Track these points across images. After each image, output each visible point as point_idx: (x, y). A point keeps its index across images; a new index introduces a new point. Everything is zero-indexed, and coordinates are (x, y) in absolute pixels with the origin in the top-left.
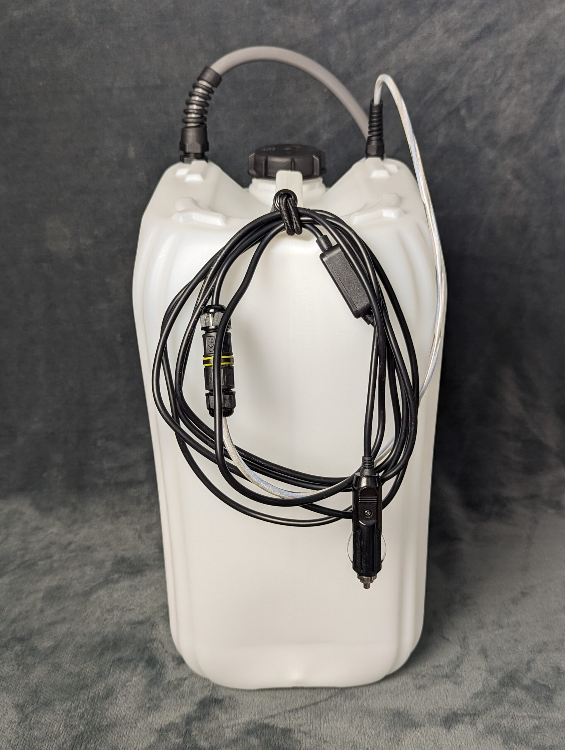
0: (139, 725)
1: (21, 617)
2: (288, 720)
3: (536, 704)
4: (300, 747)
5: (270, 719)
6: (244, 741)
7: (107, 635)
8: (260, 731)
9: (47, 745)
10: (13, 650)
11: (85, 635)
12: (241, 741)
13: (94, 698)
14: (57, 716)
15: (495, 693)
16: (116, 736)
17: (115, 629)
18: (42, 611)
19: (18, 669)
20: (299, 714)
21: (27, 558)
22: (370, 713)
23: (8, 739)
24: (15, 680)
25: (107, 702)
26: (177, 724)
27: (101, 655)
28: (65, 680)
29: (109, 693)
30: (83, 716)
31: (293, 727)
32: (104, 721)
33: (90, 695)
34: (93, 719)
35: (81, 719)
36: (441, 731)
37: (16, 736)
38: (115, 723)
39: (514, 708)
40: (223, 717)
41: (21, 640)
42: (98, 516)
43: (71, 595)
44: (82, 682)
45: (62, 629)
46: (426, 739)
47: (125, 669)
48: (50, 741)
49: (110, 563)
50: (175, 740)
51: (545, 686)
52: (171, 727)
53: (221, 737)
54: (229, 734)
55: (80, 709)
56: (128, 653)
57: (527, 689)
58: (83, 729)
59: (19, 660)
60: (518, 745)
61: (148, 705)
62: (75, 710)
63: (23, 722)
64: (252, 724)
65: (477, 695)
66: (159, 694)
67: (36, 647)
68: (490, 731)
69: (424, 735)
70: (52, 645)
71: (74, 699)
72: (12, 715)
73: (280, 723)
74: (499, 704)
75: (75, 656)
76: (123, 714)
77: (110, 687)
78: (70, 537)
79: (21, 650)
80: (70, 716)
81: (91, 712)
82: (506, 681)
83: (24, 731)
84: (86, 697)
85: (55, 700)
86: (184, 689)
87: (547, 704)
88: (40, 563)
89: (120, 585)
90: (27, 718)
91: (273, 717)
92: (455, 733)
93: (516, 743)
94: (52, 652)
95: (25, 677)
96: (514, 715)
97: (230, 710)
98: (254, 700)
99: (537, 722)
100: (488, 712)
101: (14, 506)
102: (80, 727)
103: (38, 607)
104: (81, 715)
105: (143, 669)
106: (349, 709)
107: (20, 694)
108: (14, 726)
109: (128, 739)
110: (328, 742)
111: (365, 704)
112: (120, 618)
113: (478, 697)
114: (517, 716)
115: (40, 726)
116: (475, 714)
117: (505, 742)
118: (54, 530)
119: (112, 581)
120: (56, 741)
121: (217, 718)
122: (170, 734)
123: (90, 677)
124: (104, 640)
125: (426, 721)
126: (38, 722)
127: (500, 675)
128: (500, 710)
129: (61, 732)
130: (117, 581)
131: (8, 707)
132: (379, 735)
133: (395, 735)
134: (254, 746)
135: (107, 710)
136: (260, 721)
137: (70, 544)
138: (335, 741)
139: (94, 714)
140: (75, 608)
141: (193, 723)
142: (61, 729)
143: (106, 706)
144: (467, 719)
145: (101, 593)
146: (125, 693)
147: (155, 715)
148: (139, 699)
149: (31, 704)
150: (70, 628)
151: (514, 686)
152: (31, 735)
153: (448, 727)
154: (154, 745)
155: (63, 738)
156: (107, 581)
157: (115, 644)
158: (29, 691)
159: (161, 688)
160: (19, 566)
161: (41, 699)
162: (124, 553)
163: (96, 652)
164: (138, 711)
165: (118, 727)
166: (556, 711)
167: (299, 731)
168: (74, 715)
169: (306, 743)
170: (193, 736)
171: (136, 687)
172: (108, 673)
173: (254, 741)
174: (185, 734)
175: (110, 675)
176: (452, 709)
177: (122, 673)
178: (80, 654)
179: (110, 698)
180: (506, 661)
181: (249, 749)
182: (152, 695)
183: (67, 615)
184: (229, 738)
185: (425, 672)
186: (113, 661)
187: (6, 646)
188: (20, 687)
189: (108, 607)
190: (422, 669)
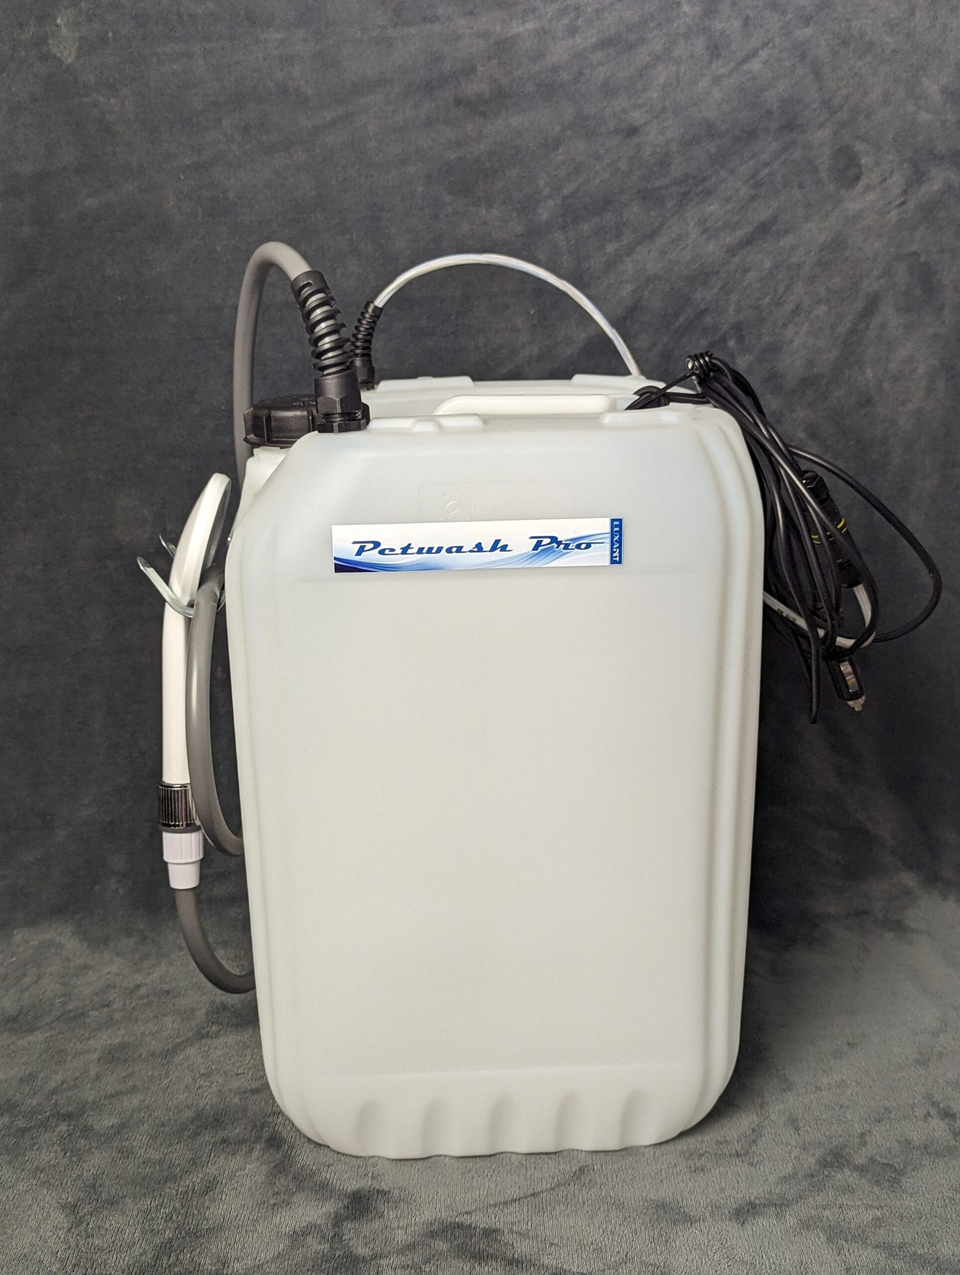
0: (259, 1228)
1: (65, 1086)
2: (493, 1217)
3: (875, 1189)
4: (512, 1252)
5: (465, 1216)
6: (425, 1246)
7: (203, 1109)
8: (449, 1233)
9: (115, 1257)
10: (54, 1132)
11: (168, 1109)
12: (421, 1247)
13: (187, 1192)
14: (128, 1218)
15: (812, 1176)
16: (224, 1243)
17: (215, 1100)
18: (98, 1077)
19: (64, 1157)
20: (510, 1209)
21: (70, 1007)
22: (620, 1206)
23: (52, 1251)
24: (60, 1171)
25: (207, 1198)
26: (320, 1225)
27: (194, 1136)
28: (140, 1170)
29: (210, 1187)
30: (171, 1218)
31: (499, 1225)
32: (204, 1223)
33: (180, 1190)
34: (186, 1221)
35: (166, 1221)
36: (731, 1227)
37: (65, 1247)
38: (221, 1226)
39: (842, 1195)
40: (391, 1214)
41: (68, 1117)
43: (144, 1055)
44: (166, 1173)
45: (132, 1102)
46: (708, 1238)
47: (234, 1154)
48: (120, 1252)
49: (203, 1011)
50: (315, 1246)
51: (888, 1165)
52: (309, 1230)
53: (388, 1242)
54: (401, 1237)
55: (165, 1208)
56: (237, 1131)
57: (862, 1170)
58: (171, 1236)
59: (64, 1144)
60: (849, 1243)
61: (272, 1202)
62: (158, 1211)
63: (75, 1228)
64: (436, 1223)
65: (785, 1179)
66: (288, 1185)
67: (92, 1126)
68: (807, 1225)
69: (706, 1233)
70: (116, 1124)
71: (155, 1195)
72: (59, 1218)
73: (481, 1220)
74: (819, 1191)
75: (154, 1138)
76: (233, 1214)
77: (211, 1179)
78: (138, 978)
79: (68, 1130)
80: (149, 1217)
81: (182, 1211)
82: (829, 1159)
83: (78, 1240)
84: (174, 1192)
85: (125, 1196)
87: (892, 1189)
88: (92, 1013)
89: (221, 1041)
90: (81, 1222)
91: (469, 1213)
92: (752, 1231)
93: (847, 1241)
94: (118, 1133)
95: (75, 1167)
96: (843, 1204)
97: (402, 1205)
98: (438, 1193)
100: (802, 1201)
102: (167, 1233)
103: (92, 1073)
104: (166, 1217)
105: (261, 1153)
106: (587, 1201)
107: (69, 1190)
108: (62, 1233)
109: (243, 1247)
110: (557, 1245)
112: (223, 1085)
114: (847, 1205)
115: (103, 1232)
116: (781, 1205)
117: (830, 1240)
118: (113, 968)
119: (207, 1035)
120: (128, 1252)
121: (382, 1216)
122: (309, 1239)
123: (179, 1165)
124: (199, 1115)
125: (708, 1214)
126: (100, 1227)
127: (819, 1152)
128: (820, 1199)
129: (137, 1239)
130: (217, 1035)
131: (50, 1208)
132: (636, 1234)
133: (660, 1234)
134: (441, 1252)
135: (208, 1208)
136: (449, 1220)
137: (138, 987)
138: (567, 1243)
139: (188, 1214)
140: (150, 1073)
141: (345, 1224)
142: (136, 1235)
143: (206, 1204)
144: (771, 1211)
145: (191, 1051)
146: (235, 1186)
147: (284, 1213)
148: (257, 1193)
149: (87, 1202)
150: (144, 1100)
151: (841, 1167)
152: (90, 1244)
153: (742, 1222)
154: (284, 1254)
155: (141, 1247)
156: (201, 1035)
157: (216, 1120)
158: (83, 1185)
159: (291, 1176)
160: (58, 1019)
161: (103, 1195)
163: (187, 1131)
164: (257, 1209)
165: (227, 1232)
166: (907, 1197)
167: (511, 1231)
168: (156, 1216)
169: (523, 1248)
170: (345, 1240)
171: (252, 1178)
172: (207, 1160)
173: (441, 1245)
174: (332, 1238)
175: (210, 1163)
176: (747, 1198)
177: (230, 1160)
178: (161, 1134)
179: (211, 1193)
180: (827, 1133)
181: (434, 1256)
182: (278, 1188)
183: (138, 1083)
184: (401, 1242)
185: (704, 1150)
186: (215, 1144)
187: (44, 1125)
188: (69, 1181)
189: (202, 1071)
190: (698, 1146)
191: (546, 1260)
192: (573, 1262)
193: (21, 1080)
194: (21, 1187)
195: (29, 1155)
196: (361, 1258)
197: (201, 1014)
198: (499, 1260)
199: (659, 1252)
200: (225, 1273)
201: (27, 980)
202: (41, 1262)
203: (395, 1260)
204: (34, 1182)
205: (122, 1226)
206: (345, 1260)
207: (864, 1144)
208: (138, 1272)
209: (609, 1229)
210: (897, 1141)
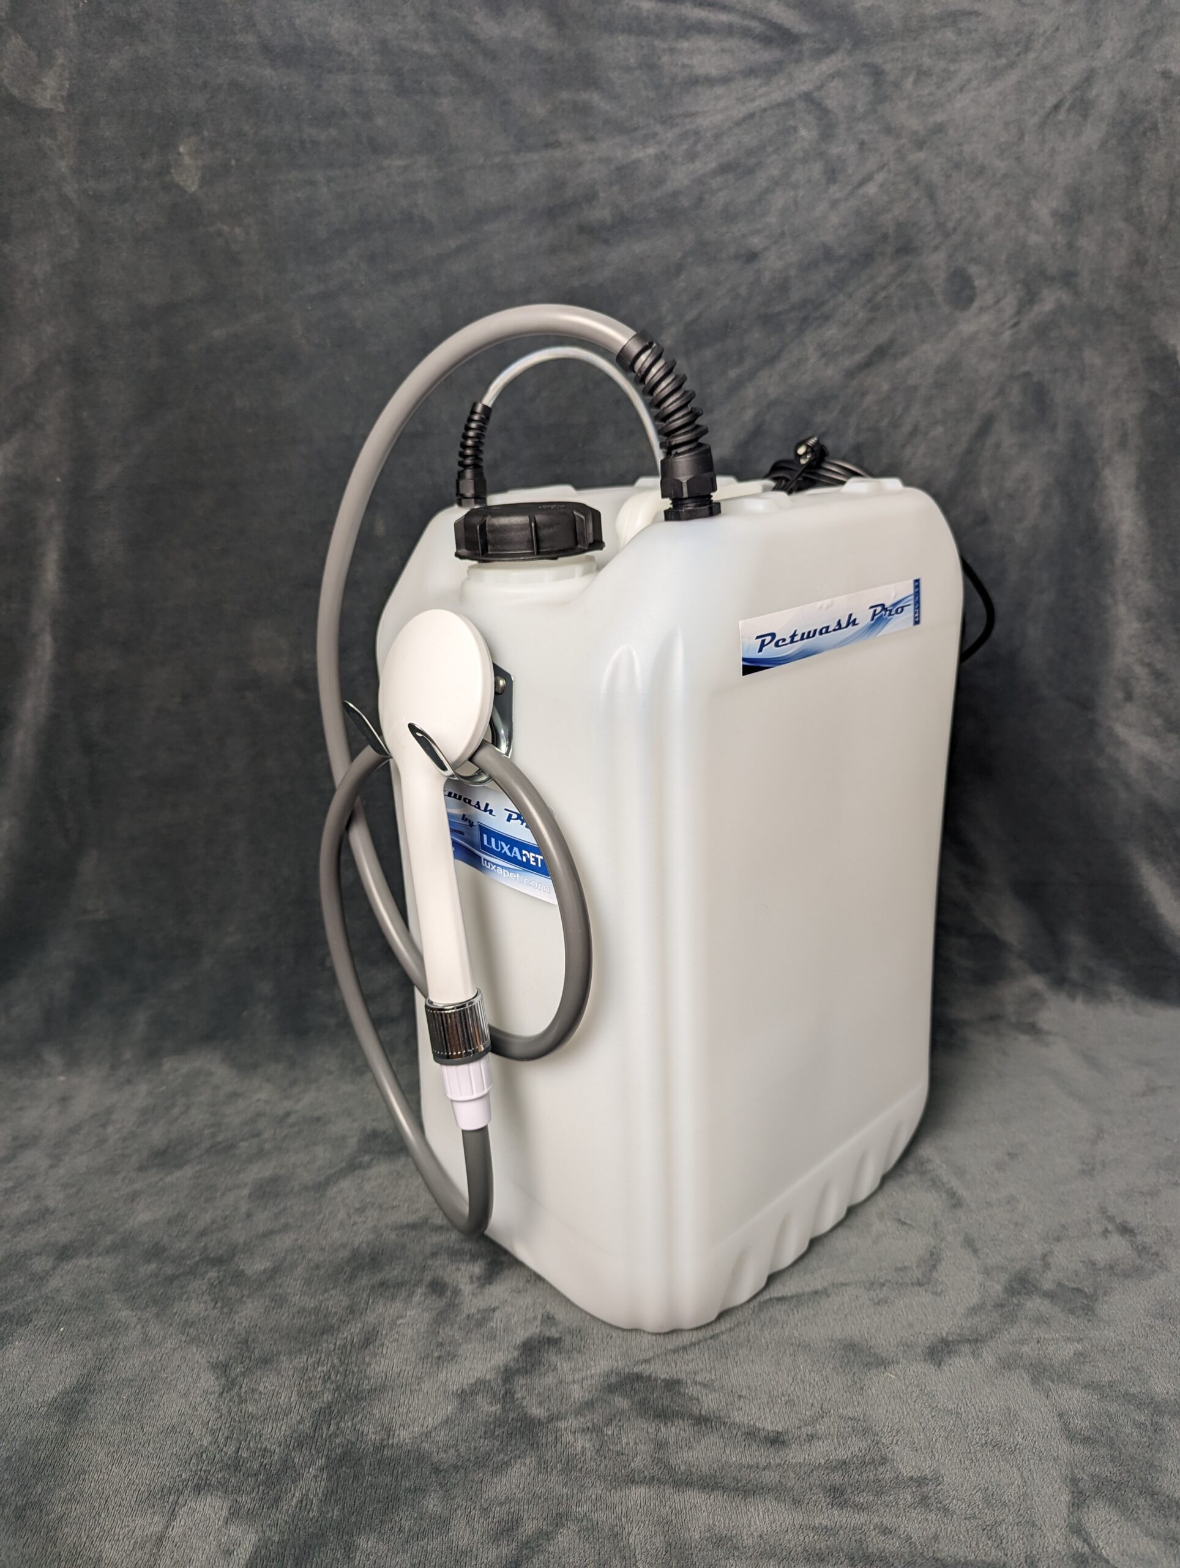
0: (425, 1387)
1: (214, 1226)
2: (673, 1365)
3: (1071, 1319)
4: (699, 1408)
5: (644, 1366)
6: (604, 1404)
7: (359, 1247)
8: (629, 1386)
9: (270, 1427)
10: (204, 1279)
11: (322, 1249)
12: (600, 1404)
13: (345, 1346)
14: (284, 1379)
15: (1002, 1306)
16: (388, 1406)
17: (371, 1237)
18: (249, 1215)
19: (214, 1308)
20: (689, 1356)
21: (220, 1138)
22: (804, 1347)
23: (203, 1420)
24: (210, 1325)
25: (367, 1352)
26: (490, 1382)
27: (351, 1278)
28: (295, 1321)
29: (369, 1339)
30: (329, 1378)
31: (682, 1376)
32: (365, 1383)
33: (338, 1343)
34: (346, 1381)
35: (325, 1382)
36: (926, 1368)
37: (217, 1415)
38: (384, 1385)
39: (1037, 1327)
40: (564, 1366)
41: (218, 1261)
42: (330, 1073)
43: (296, 1189)
44: (322, 1323)
45: (283, 1243)
46: (905, 1384)
47: (393, 1298)
48: (277, 1420)
49: (355, 1140)
50: (487, 1407)
51: (1078, 1290)
52: (479, 1387)
53: (564, 1400)
54: (577, 1393)
55: (323, 1365)
56: (395, 1273)
57: (1050, 1296)
58: (330, 1398)
59: (214, 1293)
60: (1056, 1383)
61: (436, 1354)
62: (314, 1369)
63: (227, 1392)
64: (614, 1375)
65: (974, 1310)
66: (453, 1336)
67: (243, 1271)
68: (1007, 1364)
69: (902, 1378)
70: (269, 1266)
71: (311, 1350)
72: (209, 1381)
73: (661, 1371)
75: (308, 1282)
76: (396, 1370)
77: (371, 1328)
78: (288, 1105)
79: (218, 1277)
80: (306, 1377)
81: (341, 1369)
82: (1015, 1286)
83: (231, 1405)
84: (332, 1346)
85: (279, 1353)
86: (494, 1326)
87: (1086, 1314)
88: (241, 1144)
89: (372, 1172)
90: (233, 1384)
91: (647, 1361)
92: (951, 1370)
93: (1053, 1381)
94: (271, 1278)
95: (226, 1320)
97: (575, 1355)
99: (1079, 1347)
100: (997, 1336)
101: (197, 1064)
102: (326, 1395)
103: (244, 1207)
104: (324, 1376)
105: (423, 1298)
106: (771, 1343)
107: (220, 1346)
108: (213, 1398)
109: (408, 1411)
110: (745, 1397)
111: (796, 1334)
112: (378, 1220)
113: (976, 1314)
114: (1045, 1338)
115: (256, 1396)
116: (976, 1341)
117: (1035, 1381)
118: (263, 1095)
119: (360, 1166)
120: (285, 1420)
121: (555, 1369)
122: (479, 1398)
123: (335, 1313)
124: (355, 1255)
125: (900, 1355)
126: (253, 1391)
127: (1004, 1277)
128: (1014, 1332)
129: (293, 1405)
130: (369, 1166)
131: (200, 1369)
132: (828, 1382)
134: (623, 1410)
135: (369, 1364)
136: (627, 1370)
139: (347, 1373)
140: (303, 1208)
141: (516, 1378)
142: (292, 1400)
143: (367, 1360)
144: (966, 1348)
145: (345, 1184)
146: (396, 1336)
147: (449, 1369)
148: (420, 1344)
149: (239, 1362)
150: (296, 1240)
151: (1029, 1293)
152: (243, 1411)
153: (938, 1362)
154: (453, 1418)
156: (353, 1166)
157: (373, 1260)
158: (235, 1340)
159: (456, 1326)
160: (208, 1151)
161: (256, 1353)
162: (375, 1124)
163: (343, 1274)
164: (421, 1364)
165: (390, 1393)
166: (1104, 1327)
167: (695, 1383)
168: (313, 1375)
169: (710, 1402)
170: (517, 1399)
171: (414, 1325)
172: (365, 1307)
173: (621, 1402)
174: (503, 1397)
175: (368, 1311)
176: (939, 1334)
177: (389, 1306)
178: (315, 1279)
179: (371, 1345)
180: (1008, 1256)
181: (615, 1416)
182: (443, 1338)
183: (291, 1220)
184: (579, 1399)
185: (884, 1278)
186: (373, 1287)
187: (192, 1272)
188: (220, 1336)
189: (357, 1205)
190: (877, 1275)
191: (737, 1417)
192: (765, 1418)
193: (169, 1222)
194: (169, 1344)
195: (177, 1307)
196: (537, 1422)
197: (353, 1142)
198: (686, 1419)
199: (856, 1403)
200: (390, 1442)
201: (176, 1111)
202: (191, 1434)
203: (574, 1422)
204: (183, 1339)
205: (277, 1389)
206: (519, 1424)
207: (1047, 1266)
208: (296, 1445)
209: (799, 1377)
210: (1081, 1261)
